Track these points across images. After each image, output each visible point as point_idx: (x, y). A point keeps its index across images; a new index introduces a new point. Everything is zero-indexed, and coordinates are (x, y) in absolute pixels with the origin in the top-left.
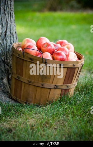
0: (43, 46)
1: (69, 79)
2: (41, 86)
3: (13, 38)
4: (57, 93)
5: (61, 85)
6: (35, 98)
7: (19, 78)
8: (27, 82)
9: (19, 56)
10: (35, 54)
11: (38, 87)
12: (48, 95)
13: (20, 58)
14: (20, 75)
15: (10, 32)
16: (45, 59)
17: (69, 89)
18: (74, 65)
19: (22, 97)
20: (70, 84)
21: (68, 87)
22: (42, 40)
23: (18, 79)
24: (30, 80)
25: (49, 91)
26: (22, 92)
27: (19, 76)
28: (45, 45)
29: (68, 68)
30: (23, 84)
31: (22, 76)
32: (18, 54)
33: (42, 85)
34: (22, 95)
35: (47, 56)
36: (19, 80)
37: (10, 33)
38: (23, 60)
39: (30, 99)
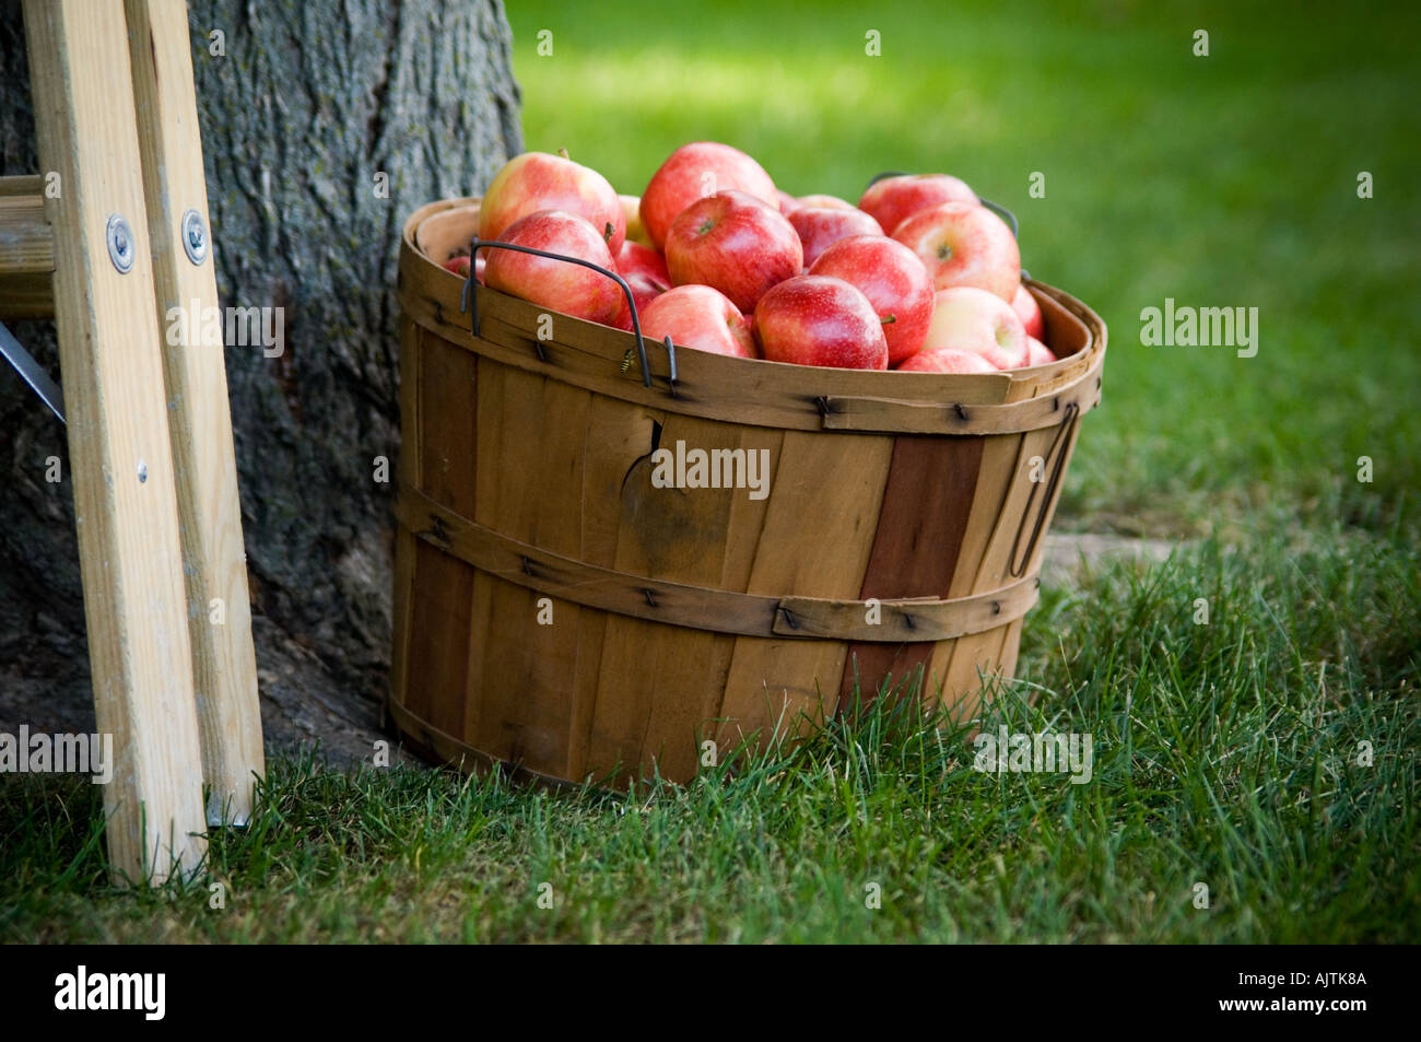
0: (681, 232)
1: (923, 547)
2: (634, 605)
3: (467, 153)
4: (799, 682)
5: (837, 607)
6: (589, 728)
7: (444, 538)
8: (512, 571)
9: (440, 320)
10: (583, 306)
11: (611, 622)
12: (711, 695)
13: (448, 335)
14: (451, 501)
15: (433, 102)
16: (665, 347)
17: (932, 644)
18: (959, 414)
19: (471, 711)
20: (935, 601)
21: (909, 621)
22: (690, 172)
23: (432, 539)
24: (541, 552)
25: (717, 663)
26: (475, 669)
27: (446, 512)
28: (701, 222)
29: (895, 436)
30: (482, 588)
31: (471, 515)
32: (436, 304)
33: (650, 597)
34: (473, 694)
35: (694, 321)
36: (445, 554)
37: (424, 110)
38: (476, 357)
39: (543, 738)
